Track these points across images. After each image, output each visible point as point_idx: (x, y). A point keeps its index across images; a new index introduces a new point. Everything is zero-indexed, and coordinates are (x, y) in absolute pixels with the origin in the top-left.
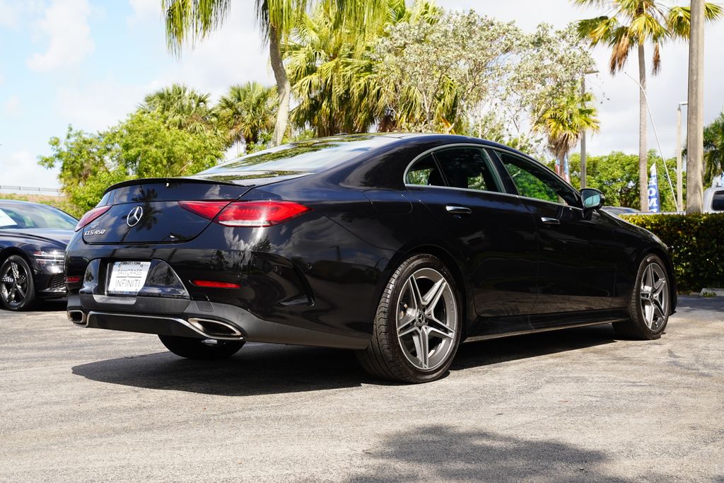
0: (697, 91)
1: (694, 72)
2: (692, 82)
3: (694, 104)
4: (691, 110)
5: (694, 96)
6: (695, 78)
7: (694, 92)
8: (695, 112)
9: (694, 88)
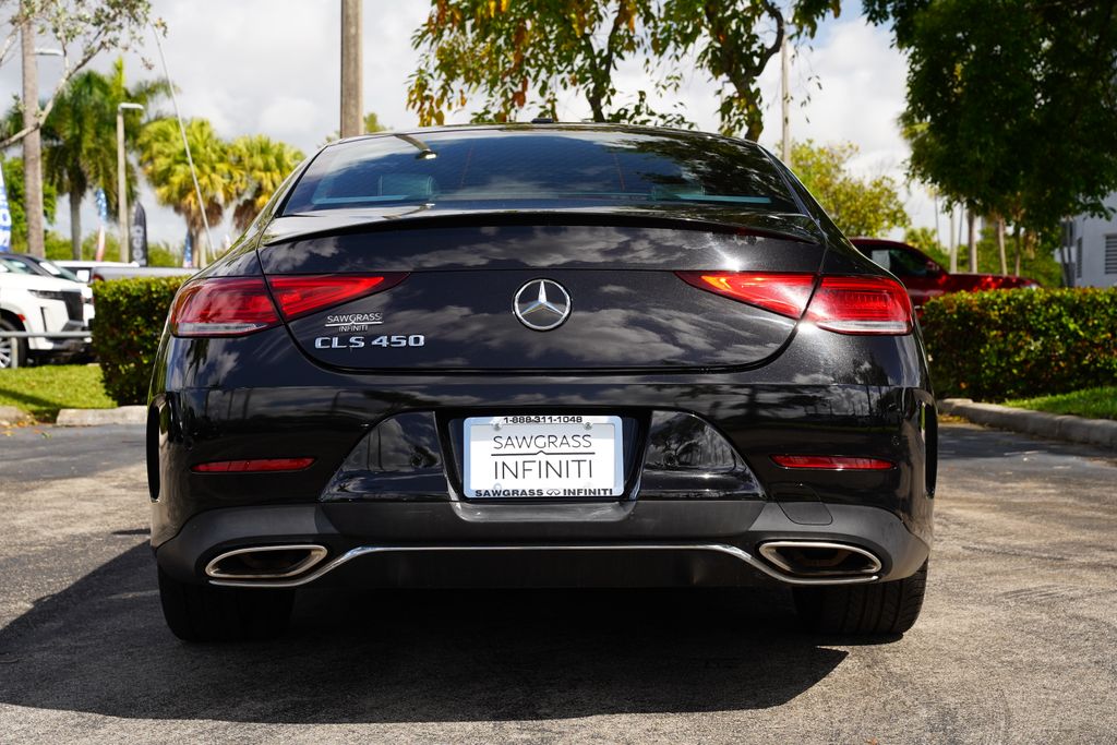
0: (357, 55)
1: (352, 19)
2: (347, 38)
3: (352, 79)
4: (348, 90)
5: (353, 64)
6: (353, 31)
7: (352, 57)
8: (353, 93)
9: (352, 50)
